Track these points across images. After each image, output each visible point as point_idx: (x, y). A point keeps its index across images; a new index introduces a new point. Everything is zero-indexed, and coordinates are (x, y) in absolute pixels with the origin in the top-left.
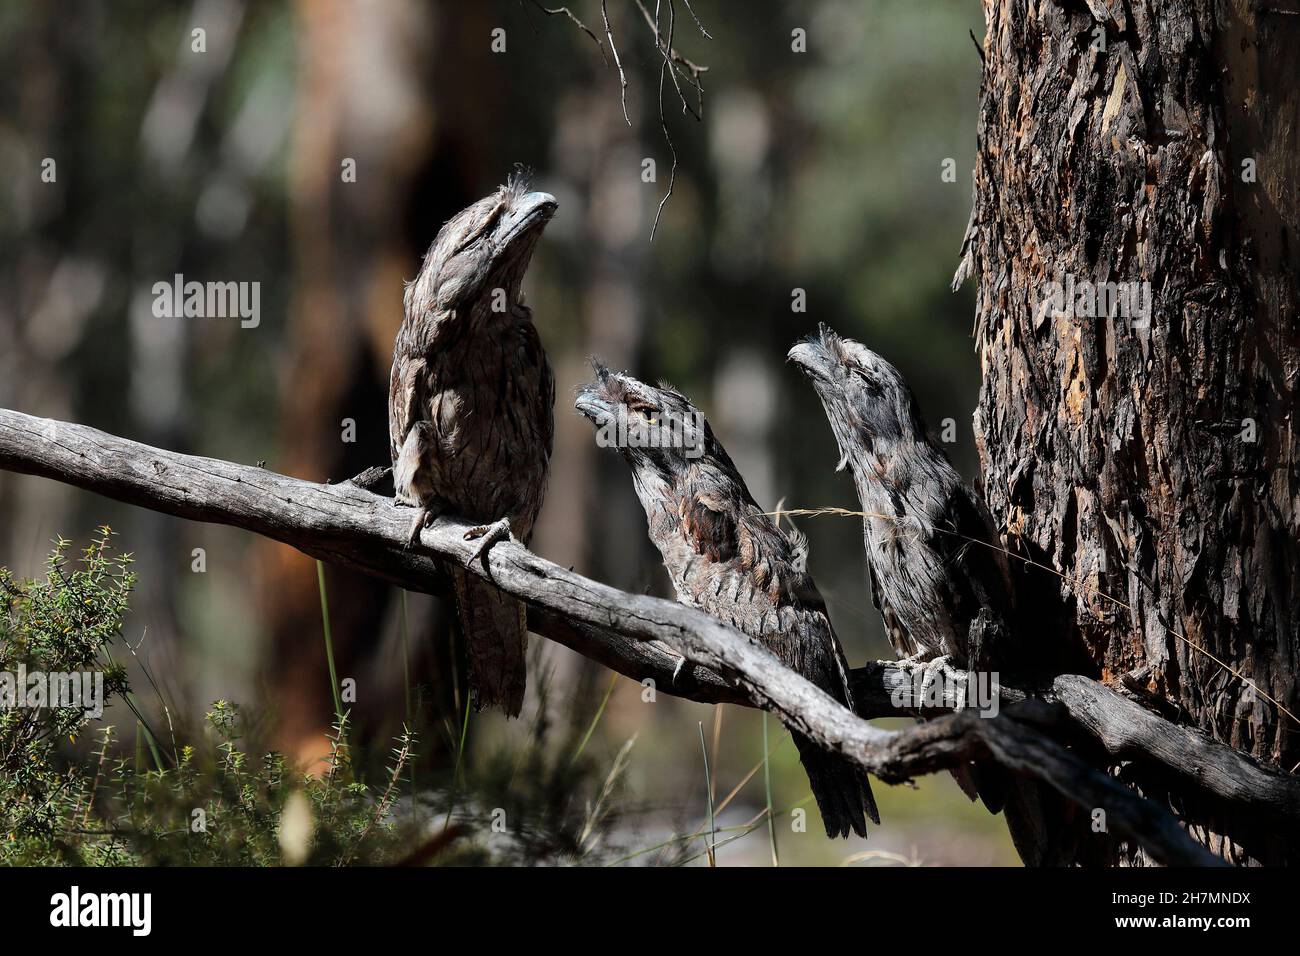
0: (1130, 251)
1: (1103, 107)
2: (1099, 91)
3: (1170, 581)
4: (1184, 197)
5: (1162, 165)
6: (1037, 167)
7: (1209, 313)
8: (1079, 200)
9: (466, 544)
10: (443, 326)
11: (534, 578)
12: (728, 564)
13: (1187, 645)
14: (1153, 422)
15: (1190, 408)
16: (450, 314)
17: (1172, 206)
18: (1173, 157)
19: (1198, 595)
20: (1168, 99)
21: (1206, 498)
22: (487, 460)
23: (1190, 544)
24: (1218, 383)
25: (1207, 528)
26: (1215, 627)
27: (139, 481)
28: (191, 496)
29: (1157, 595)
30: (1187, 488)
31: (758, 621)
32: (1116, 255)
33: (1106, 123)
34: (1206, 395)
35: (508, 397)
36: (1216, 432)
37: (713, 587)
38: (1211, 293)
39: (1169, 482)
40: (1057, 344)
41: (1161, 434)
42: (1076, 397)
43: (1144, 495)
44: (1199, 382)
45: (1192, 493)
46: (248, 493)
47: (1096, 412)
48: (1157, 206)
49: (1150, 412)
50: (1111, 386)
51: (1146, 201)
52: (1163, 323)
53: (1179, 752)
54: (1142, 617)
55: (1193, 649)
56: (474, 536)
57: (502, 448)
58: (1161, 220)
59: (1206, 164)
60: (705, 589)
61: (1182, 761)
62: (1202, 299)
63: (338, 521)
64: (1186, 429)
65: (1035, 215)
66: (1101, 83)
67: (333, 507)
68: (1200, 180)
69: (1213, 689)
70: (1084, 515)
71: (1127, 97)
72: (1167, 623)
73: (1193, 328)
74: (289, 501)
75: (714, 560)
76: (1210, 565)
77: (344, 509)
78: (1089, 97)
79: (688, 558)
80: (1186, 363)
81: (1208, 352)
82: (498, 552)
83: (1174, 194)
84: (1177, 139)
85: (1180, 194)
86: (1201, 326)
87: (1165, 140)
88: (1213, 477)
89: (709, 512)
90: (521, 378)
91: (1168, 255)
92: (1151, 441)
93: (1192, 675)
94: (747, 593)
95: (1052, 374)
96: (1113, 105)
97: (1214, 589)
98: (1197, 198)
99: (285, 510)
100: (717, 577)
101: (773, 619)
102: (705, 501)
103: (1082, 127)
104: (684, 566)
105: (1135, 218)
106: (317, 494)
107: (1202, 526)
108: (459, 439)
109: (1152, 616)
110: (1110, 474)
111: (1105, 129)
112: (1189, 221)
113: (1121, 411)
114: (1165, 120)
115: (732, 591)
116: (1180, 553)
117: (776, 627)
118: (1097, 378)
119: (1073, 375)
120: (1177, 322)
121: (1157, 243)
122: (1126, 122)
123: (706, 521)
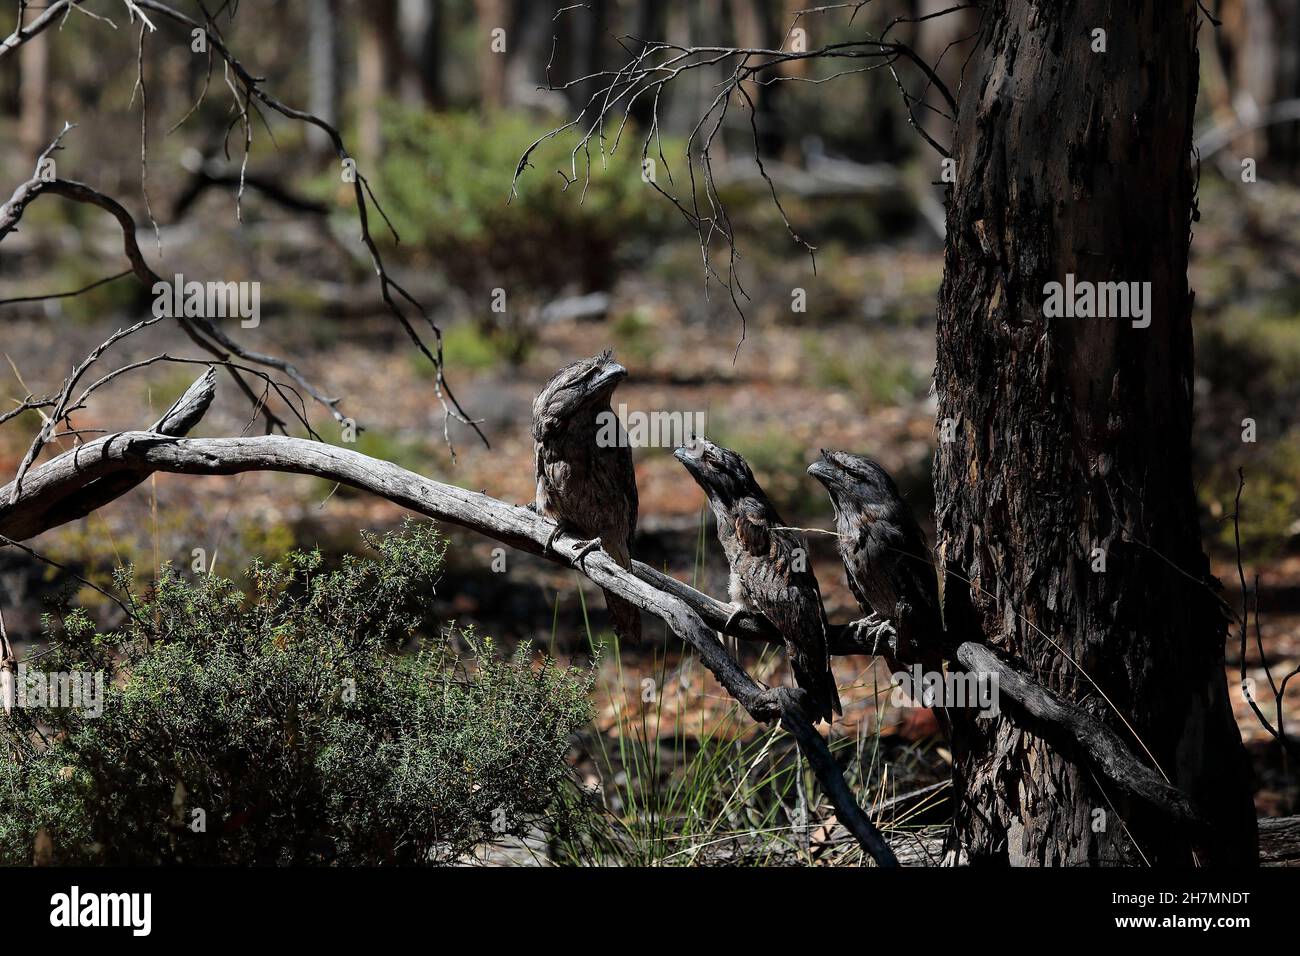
0: (1002, 388)
1: (989, 303)
2: (988, 293)
3: (1020, 585)
4: (1032, 360)
5: (1019, 340)
6: (956, 334)
7: (1045, 429)
8: (975, 357)
9: (573, 552)
10: (550, 425)
11: (607, 575)
12: (761, 558)
13: (1027, 624)
14: (1013, 491)
15: (1032, 485)
16: (552, 420)
17: (1024, 365)
18: (1026, 336)
19: (1034, 593)
20: (1024, 301)
21: (1041, 537)
22: (585, 500)
23: (1030, 564)
24: (1049, 470)
25: (1040, 555)
26: (1043, 615)
27: (412, 498)
28: (440, 509)
29: (1011, 594)
30: (1030, 530)
31: (776, 593)
32: (994, 390)
33: (990, 312)
34: (1042, 477)
35: (593, 469)
36: (1048, 498)
37: (751, 571)
38: (1046, 417)
39: (1022, 527)
40: (965, 438)
41: (1017, 499)
42: (974, 470)
43: (1007, 534)
44: (1038, 469)
45: (1033, 534)
46: (470, 509)
47: (982, 481)
48: (1017, 364)
49: (1011, 484)
50: (990, 467)
51: (1011, 360)
52: (1018, 433)
53: (1013, 688)
54: (1003, 605)
55: (1030, 625)
56: (578, 547)
57: (593, 495)
58: (1018, 371)
59: (1044, 341)
60: (747, 571)
61: (1014, 693)
62: (1041, 420)
63: (516, 530)
64: (1030, 496)
65: (956, 363)
66: (989, 287)
67: (513, 521)
68: (1040, 349)
69: (1040, 650)
70: (977, 542)
71: (1001, 298)
72: (1017, 609)
73: (1035, 435)
74: (492, 515)
75: (753, 555)
76: (1042, 577)
77: (519, 523)
78: (982, 296)
79: (739, 552)
80: (1031, 458)
81: (1043, 451)
82: (590, 558)
83: (1026, 358)
84: (1028, 325)
85: (1029, 357)
86: (1040, 434)
87: (1022, 325)
88: (1046, 524)
89: (753, 526)
90: (600, 458)
91: (1021, 393)
92: (1012, 501)
93: (1029, 642)
94: (771, 576)
95: (963, 456)
96: (994, 303)
97: (1043, 591)
98: (1039, 361)
99: (489, 521)
100: (754, 565)
101: (785, 593)
102: (751, 520)
103: (977, 313)
104: (735, 557)
105: (1005, 370)
106: (507, 513)
107: (1038, 554)
108: (566, 488)
109: (1009, 605)
110: (988, 519)
111: (989, 316)
112: (1033, 373)
113: (996, 482)
114: (1022, 312)
115: (762, 575)
116: (1026, 569)
117: (786, 598)
118: (983, 460)
119: (973, 459)
120: (1027, 432)
121: (1016, 386)
122: (1001, 313)
123: (750, 530)
